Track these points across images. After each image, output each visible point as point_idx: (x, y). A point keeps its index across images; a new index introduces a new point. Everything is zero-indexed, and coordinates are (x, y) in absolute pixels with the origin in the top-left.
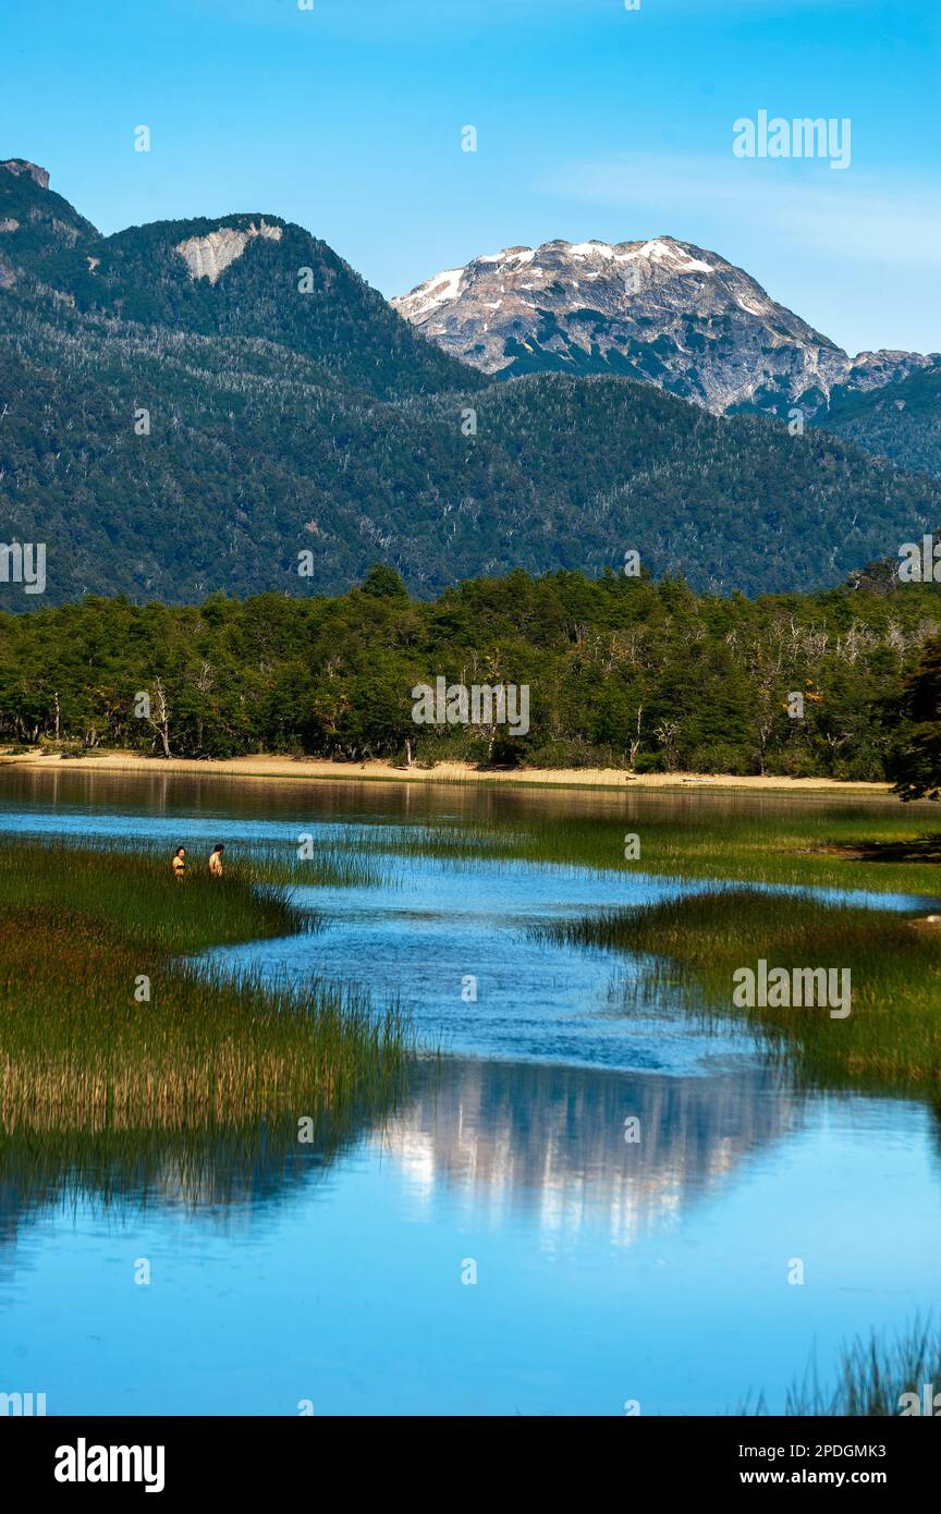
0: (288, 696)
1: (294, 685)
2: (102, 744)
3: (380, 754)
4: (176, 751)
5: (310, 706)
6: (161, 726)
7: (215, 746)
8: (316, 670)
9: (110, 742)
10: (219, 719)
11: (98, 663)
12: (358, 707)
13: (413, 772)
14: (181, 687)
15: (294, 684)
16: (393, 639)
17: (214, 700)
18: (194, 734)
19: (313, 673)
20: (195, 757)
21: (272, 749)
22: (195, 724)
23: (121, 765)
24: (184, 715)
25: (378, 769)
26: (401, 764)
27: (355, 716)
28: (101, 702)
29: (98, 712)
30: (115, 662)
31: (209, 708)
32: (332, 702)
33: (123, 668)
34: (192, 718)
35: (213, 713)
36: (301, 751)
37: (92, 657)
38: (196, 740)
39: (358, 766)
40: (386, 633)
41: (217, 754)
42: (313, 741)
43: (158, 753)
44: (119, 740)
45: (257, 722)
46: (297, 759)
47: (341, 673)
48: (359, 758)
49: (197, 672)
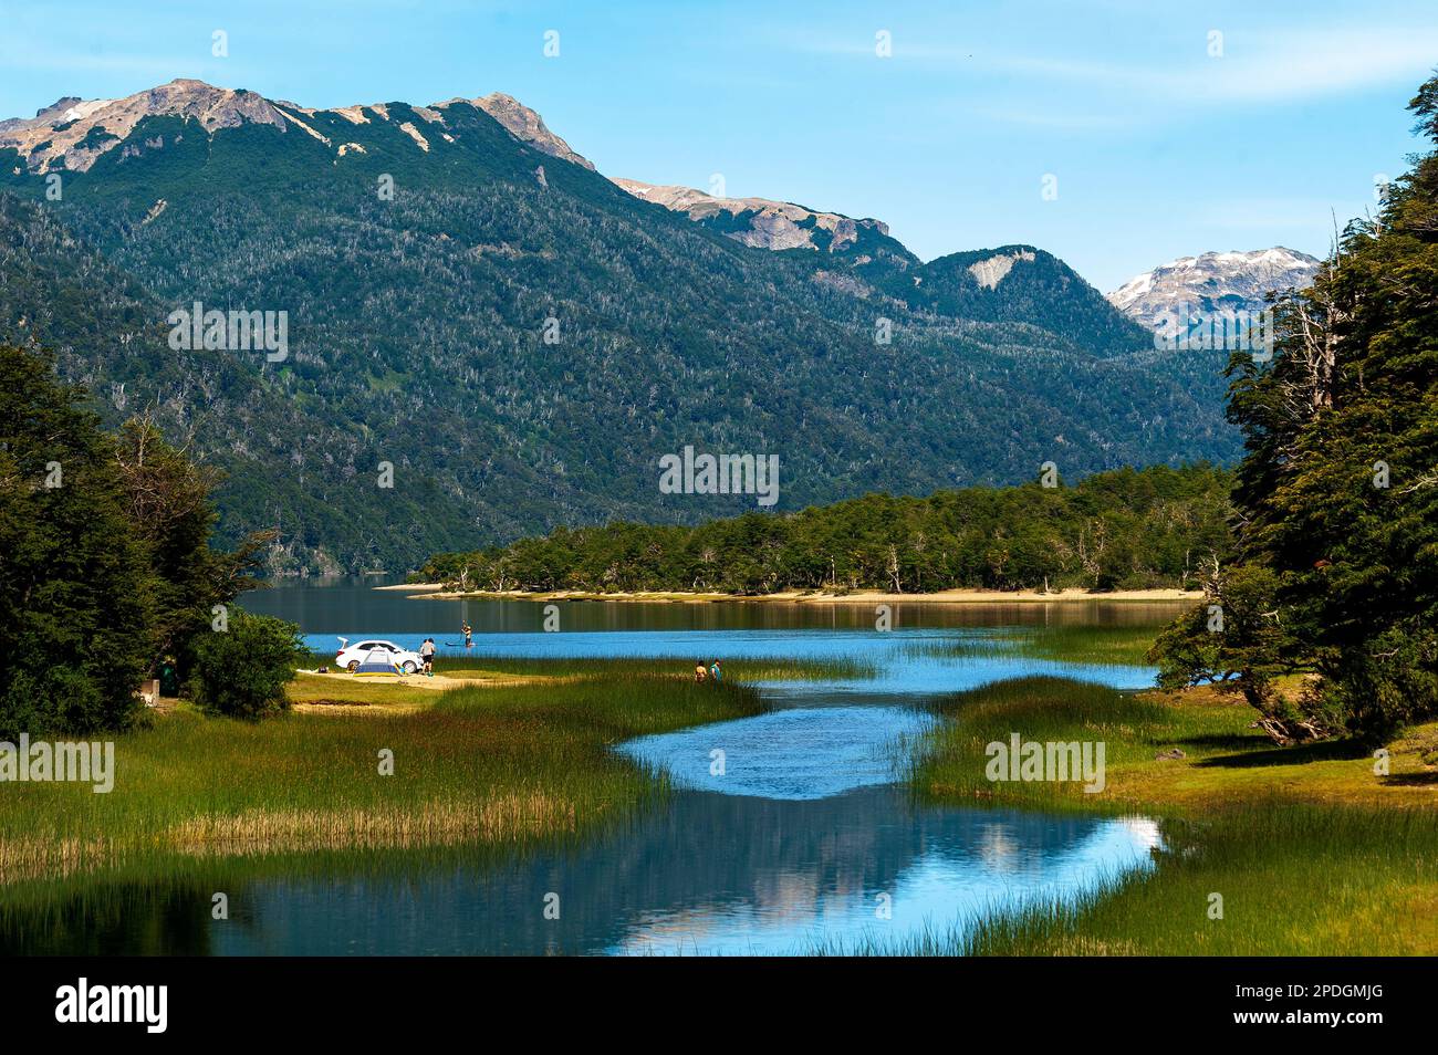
0: (972, 552)
1: (976, 545)
2: (860, 586)
3: (1029, 585)
4: (906, 589)
5: (986, 557)
6: (894, 574)
7: (928, 585)
8: (989, 535)
9: (866, 585)
10: (929, 568)
11: (859, 536)
12: (1015, 557)
13: (1049, 596)
14: (905, 549)
15: (976, 543)
16: (1047, 513)
17: (927, 557)
18: (915, 578)
19: (987, 537)
20: (915, 593)
21: (964, 585)
22: (916, 572)
23: (868, 599)
24: (908, 567)
25: (1028, 595)
26: (1041, 591)
27: (1013, 563)
28: (859, 561)
29: (856, 567)
30: (869, 535)
31: (923, 561)
32: (999, 554)
33: (874, 538)
34: (913, 568)
35: (926, 565)
36: (980, 585)
37: (854, 533)
38: (916, 581)
39: (1016, 593)
40: (1043, 509)
41: (929, 590)
42: (990, 580)
43: (894, 591)
44: (872, 584)
45: (954, 569)
46: (978, 591)
47: (1005, 536)
48: (1017, 589)
49: (915, 539)
